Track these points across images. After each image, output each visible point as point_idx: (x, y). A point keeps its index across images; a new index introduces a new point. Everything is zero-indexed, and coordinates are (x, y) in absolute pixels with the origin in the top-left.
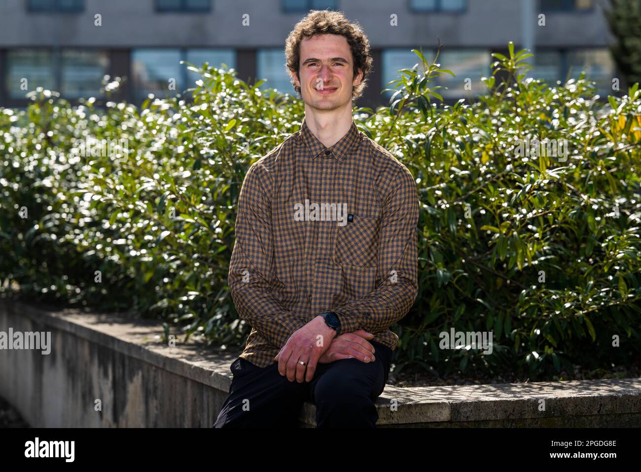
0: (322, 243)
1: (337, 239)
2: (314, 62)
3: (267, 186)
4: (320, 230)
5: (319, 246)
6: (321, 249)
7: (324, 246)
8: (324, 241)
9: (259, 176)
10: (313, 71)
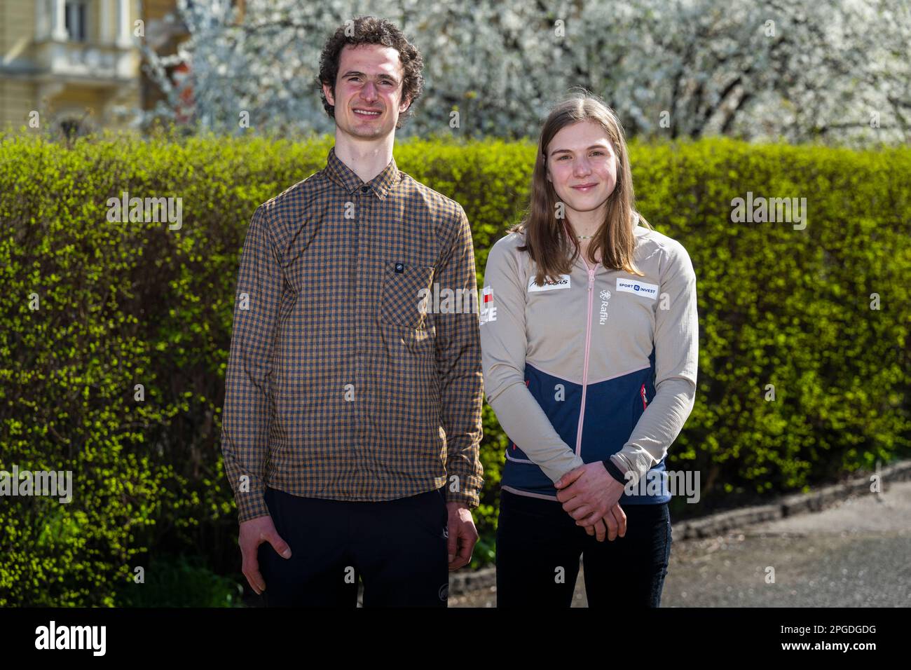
0: (361, 300)
1: (383, 295)
2: (357, 76)
3: (277, 235)
4: (358, 283)
5: (358, 303)
6: (361, 307)
7: (364, 304)
8: (364, 297)
9: (269, 221)
10: (354, 87)
